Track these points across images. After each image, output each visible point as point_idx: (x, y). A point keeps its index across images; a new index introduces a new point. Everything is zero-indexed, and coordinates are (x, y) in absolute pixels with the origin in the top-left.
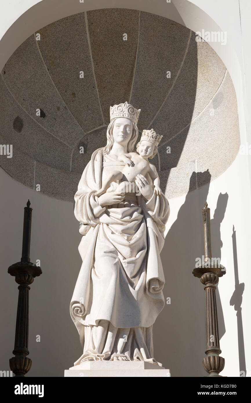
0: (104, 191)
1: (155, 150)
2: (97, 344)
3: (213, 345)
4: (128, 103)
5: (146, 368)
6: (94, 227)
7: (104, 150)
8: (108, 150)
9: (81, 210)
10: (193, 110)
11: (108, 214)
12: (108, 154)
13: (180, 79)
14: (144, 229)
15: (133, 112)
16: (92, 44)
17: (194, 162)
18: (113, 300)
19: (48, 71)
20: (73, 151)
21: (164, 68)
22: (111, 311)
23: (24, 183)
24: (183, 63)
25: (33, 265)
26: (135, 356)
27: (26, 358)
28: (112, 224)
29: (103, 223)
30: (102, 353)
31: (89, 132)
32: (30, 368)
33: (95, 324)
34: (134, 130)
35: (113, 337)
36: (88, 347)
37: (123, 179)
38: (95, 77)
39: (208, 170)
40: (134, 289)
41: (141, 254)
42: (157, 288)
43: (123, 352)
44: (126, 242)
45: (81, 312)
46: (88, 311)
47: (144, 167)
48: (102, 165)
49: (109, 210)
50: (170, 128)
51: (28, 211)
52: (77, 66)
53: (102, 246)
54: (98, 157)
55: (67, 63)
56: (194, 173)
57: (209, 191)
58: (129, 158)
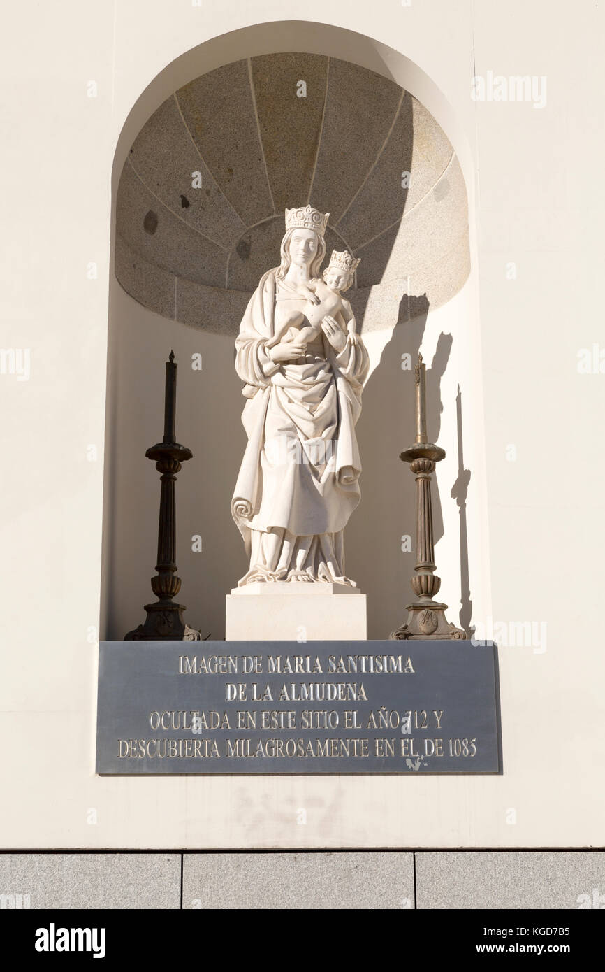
0: (277, 340)
1: (349, 280)
2: (269, 557)
3: (426, 560)
4: (312, 207)
5: (335, 592)
6: (264, 389)
7: (277, 273)
8: (283, 274)
9: (246, 365)
10: (406, 198)
11: (283, 372)
12: (282, 279)
13: (387, 152)
14: (333, 395)
15: (319, 220)
16: (257, 98)
17: (406, 278)
18: (291, 498)
19: (192, 140)
20: (229, 255)
21: (364, 134)
22: (288, 515)
23: (162, 313)
24: (391, 130)
25: (181, 448)
26: (320, 574)
27: (174, 577)
28: (289, 387)
29: (276, 386)
30: (274, 571)
31: (252, 226)
32: (179, 590)
33: (266, 531)
34: (319, 246)
35: (290, 548)
36: (256, 561)
37: (304, 323)
38: (261, 144)
39: (425, 294)
40: (320, 481)
41: (330, 431)
42: (350, 478)
43: (304, 567)
44: (308, 416)
45: (247, 511)
46: (256, 510)
47: (333, 305)
48: (275, 298)
49: (284, 367)
50: (372, 222)
51: (171, 368)
52: (236, 130)
53: (276, 420)
54: (268, 286)
55: (220, 126)
56: (405, 296)
57: (427, 326)
58: (312, 291)
